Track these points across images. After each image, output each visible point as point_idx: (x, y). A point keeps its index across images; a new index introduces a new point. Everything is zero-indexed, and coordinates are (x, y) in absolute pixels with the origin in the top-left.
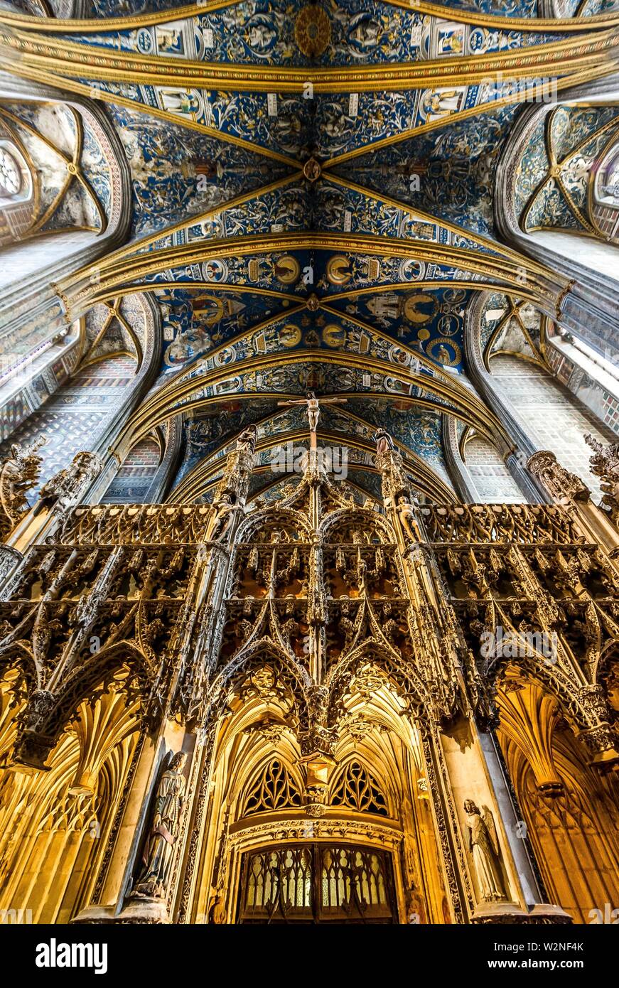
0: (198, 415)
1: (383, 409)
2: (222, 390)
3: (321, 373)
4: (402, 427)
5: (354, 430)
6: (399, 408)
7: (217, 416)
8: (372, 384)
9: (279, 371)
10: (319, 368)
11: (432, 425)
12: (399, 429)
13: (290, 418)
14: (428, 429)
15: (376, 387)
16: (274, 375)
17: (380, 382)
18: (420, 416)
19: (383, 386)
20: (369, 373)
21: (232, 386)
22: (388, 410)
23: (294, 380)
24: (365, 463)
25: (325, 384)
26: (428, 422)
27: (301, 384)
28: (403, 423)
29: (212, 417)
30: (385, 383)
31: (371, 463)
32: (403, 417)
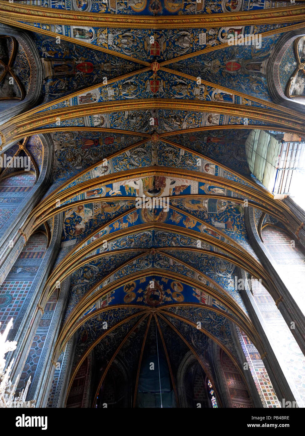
0: (56, 74)
1: (216, 71)
2: (77, 36)
3: (162, 40)
4: (234, 83)
5: (191, 94)
6: (229, 69)
7: (73, 76)
8: (207, 41)
9: (127, 34)
10: (161, 35)
11: (259, 82)
12: (232, 85)
13: (136, 85)
14: (256, 85)
15: (211, 43)
16: (123, 37)
17: (215, 37)
18: (248, 75)
19: (218, 40)
20: (205, 31)
21: (87, 35)
22: (221, 72)
23: (141, 46)
24: (203, 125)
25: (166, 51)
26: (256, 79)
27: (146, 51)
28: (234, 80)
29: (69, 76)
30: (220, 36)
31: (208, 124)
32: (234, 76)
